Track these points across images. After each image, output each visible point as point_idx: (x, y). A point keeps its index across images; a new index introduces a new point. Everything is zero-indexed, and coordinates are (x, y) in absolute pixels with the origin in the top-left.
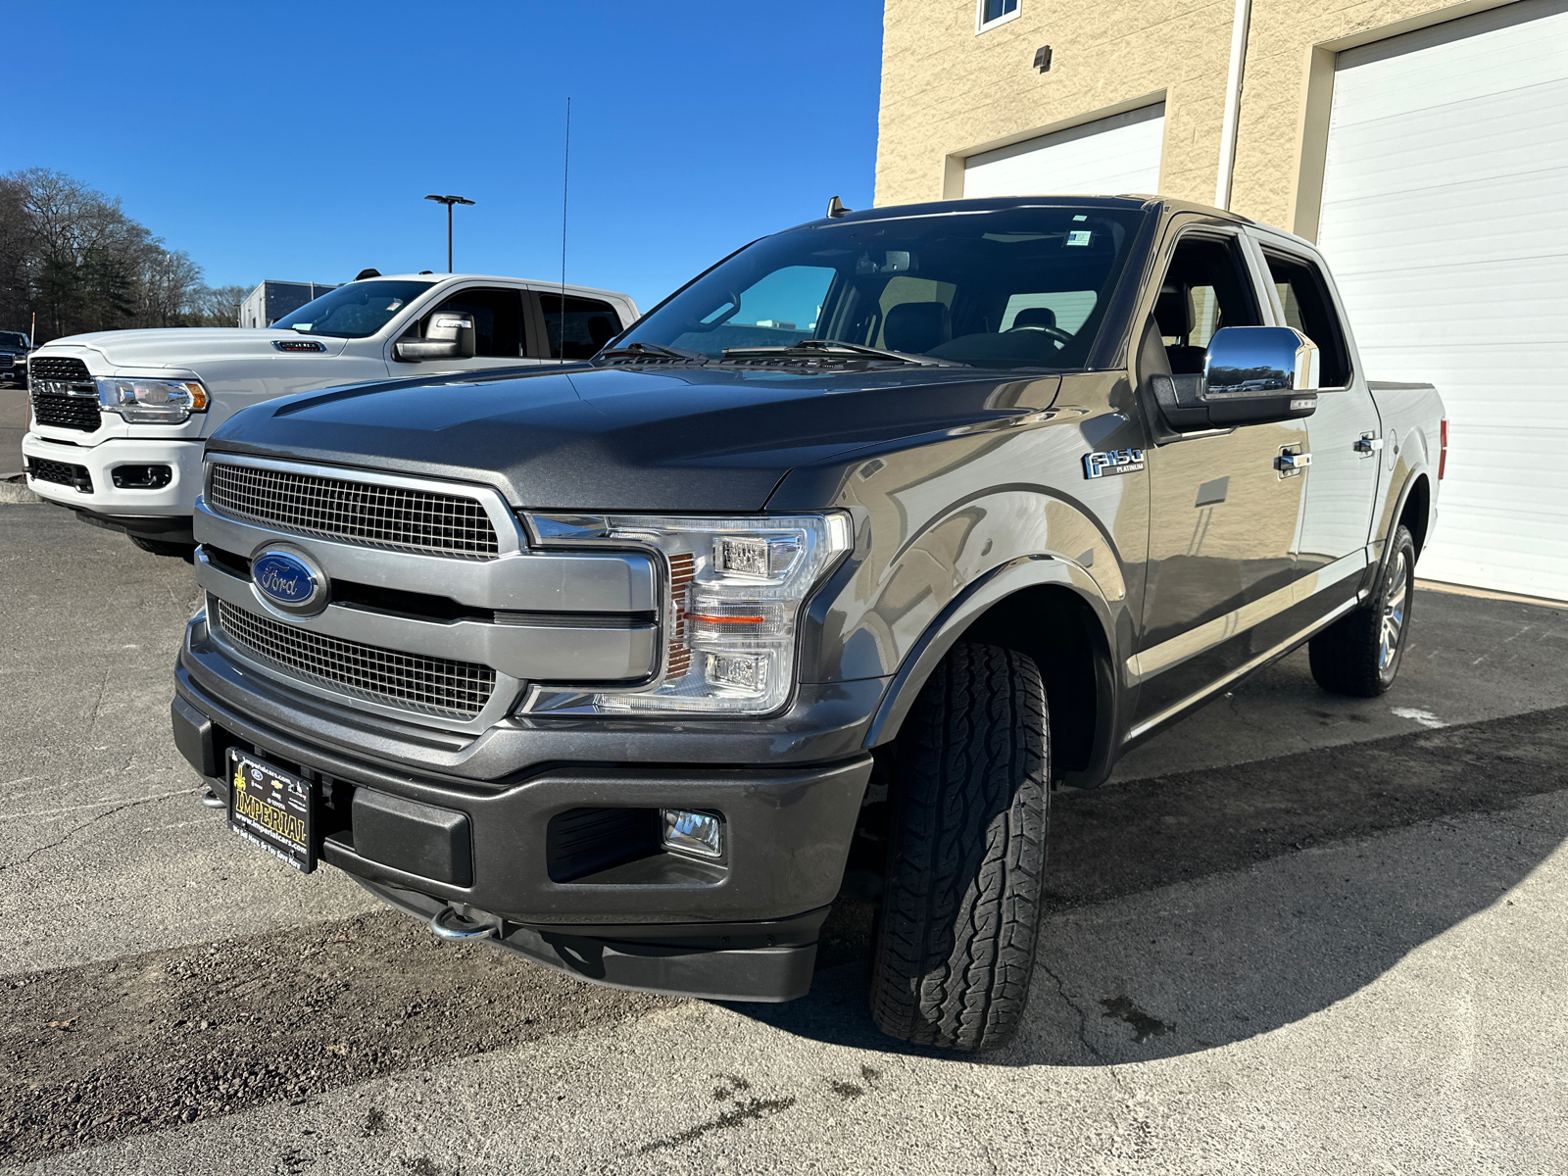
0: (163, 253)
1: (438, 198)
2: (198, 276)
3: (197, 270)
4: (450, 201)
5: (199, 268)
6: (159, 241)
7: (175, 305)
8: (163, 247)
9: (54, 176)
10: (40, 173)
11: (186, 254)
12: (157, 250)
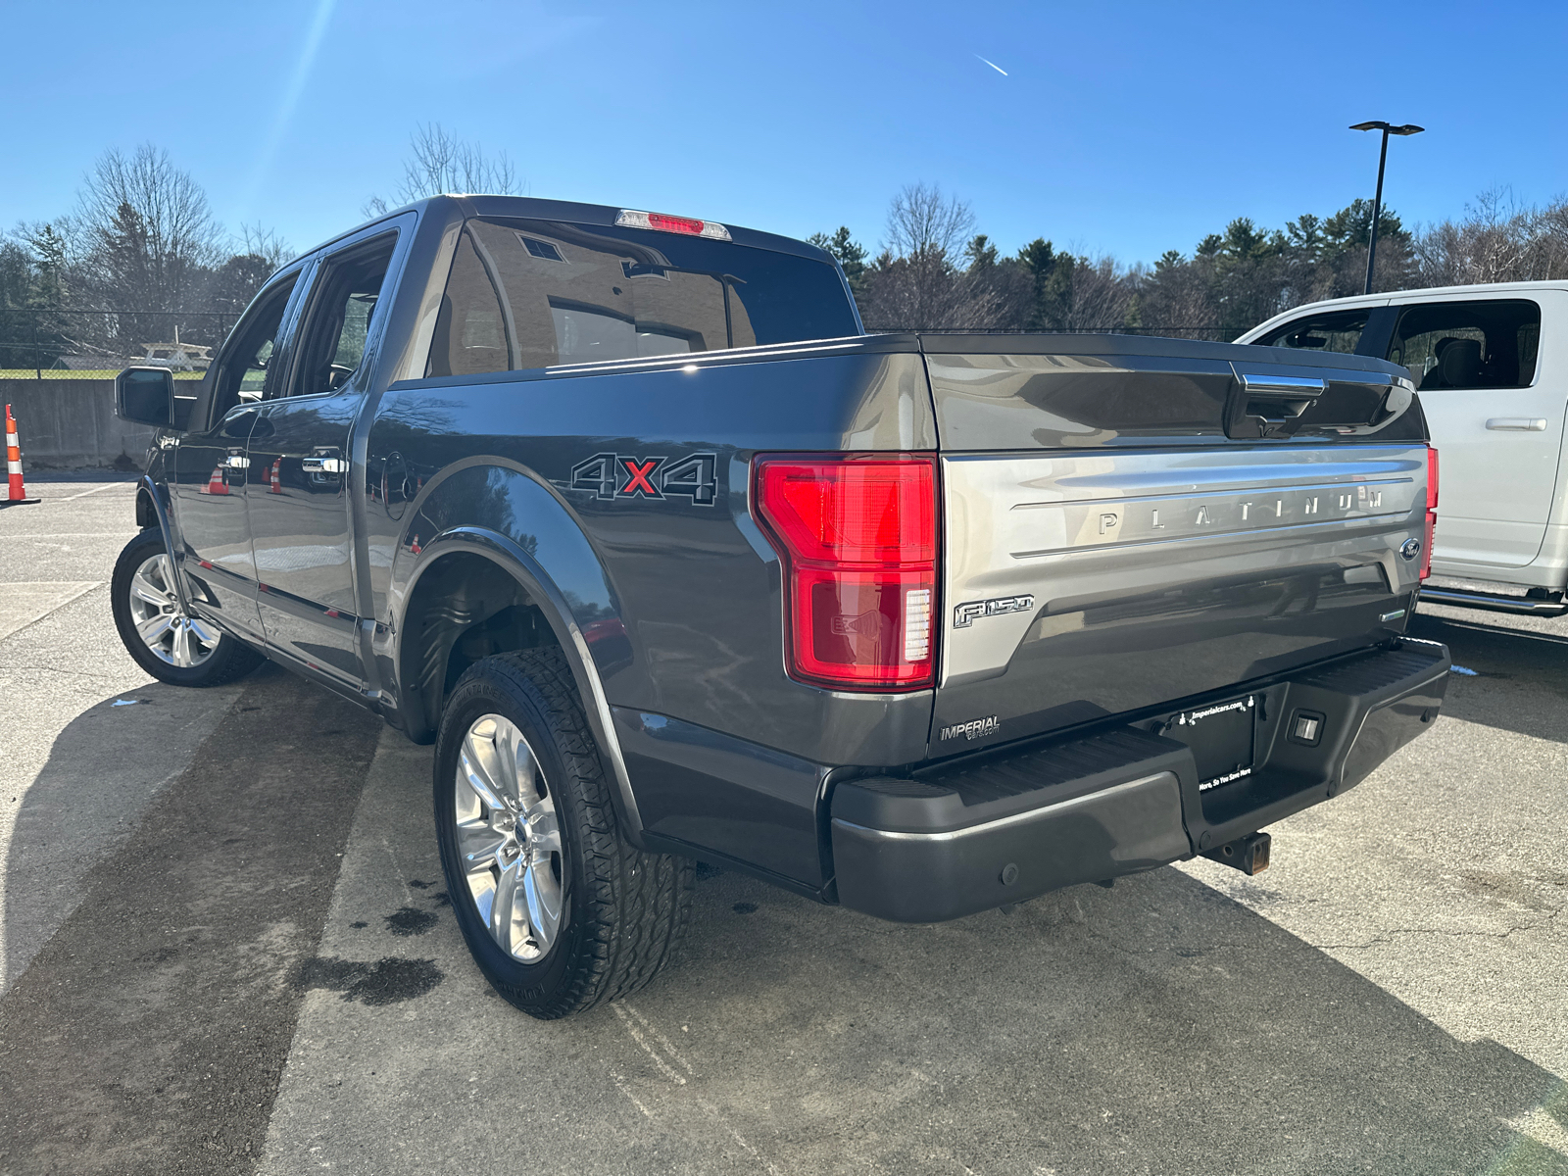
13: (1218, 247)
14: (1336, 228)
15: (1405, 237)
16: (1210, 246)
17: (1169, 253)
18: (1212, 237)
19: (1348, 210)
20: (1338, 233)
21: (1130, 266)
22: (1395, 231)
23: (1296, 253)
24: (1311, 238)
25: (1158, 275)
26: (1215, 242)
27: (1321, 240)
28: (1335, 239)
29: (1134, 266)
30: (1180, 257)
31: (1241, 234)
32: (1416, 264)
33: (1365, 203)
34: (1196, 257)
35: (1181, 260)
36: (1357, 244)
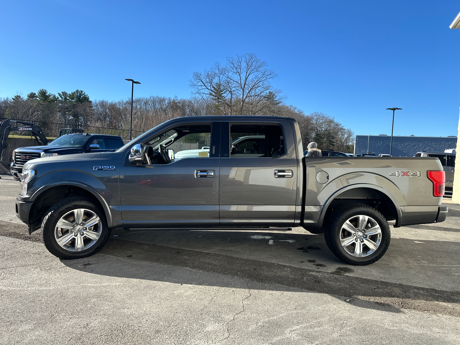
0: (344, 129)
1: (390, 109)
2: (353, 135)
3: (353, 133)
4: (394, 109)
5: (353, 132)
6: (343, 127)
7: (346, 143)
8: (344, 128)
9: (319, 113)
10: (316, 113)
11: (350, 129)
12: (342, 129)
13: (35, 97)
14: (72, 96)
15: (91, 102)
16: (32, 96)
17: (17, 96)
18: (32, 93)
19: (75, 92)
20: (73, 98)
21: (4, 98)
22: (88, 100)
23: (61, 102)
24: (66, 99)
25: (13, 103)
26: (34, 95)
27: (68, 100)
28: (72, 100)
29: (5, 99)
30: (21, 98)
31: (43, 94)
32: (94, 110)
33: (79, 91)
34: (27, 99)
35: (22, 99)
36: (78, 102)
